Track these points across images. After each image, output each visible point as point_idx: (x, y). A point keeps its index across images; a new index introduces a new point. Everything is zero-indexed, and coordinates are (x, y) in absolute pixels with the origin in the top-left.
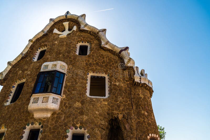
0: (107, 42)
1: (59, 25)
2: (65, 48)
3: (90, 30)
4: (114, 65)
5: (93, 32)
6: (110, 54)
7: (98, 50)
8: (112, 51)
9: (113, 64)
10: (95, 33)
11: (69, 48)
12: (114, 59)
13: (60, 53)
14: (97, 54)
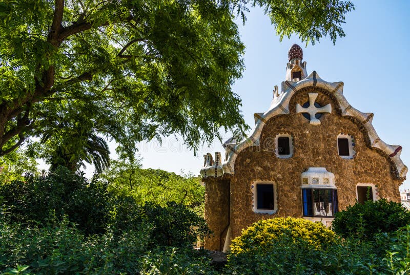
0: (377, 139)
1: (302, 96)
2: (323, 145)
3: (353, 116)
4: (383, 172)
5: (357, 120)
6: (377, 154)
7: (365, 150)
8: (381, 151)
9: (381, 170)
10: (360, 122)
11: (329, 145)
12: (382, 163)
13: (318, 154)
14: (364, 157)
